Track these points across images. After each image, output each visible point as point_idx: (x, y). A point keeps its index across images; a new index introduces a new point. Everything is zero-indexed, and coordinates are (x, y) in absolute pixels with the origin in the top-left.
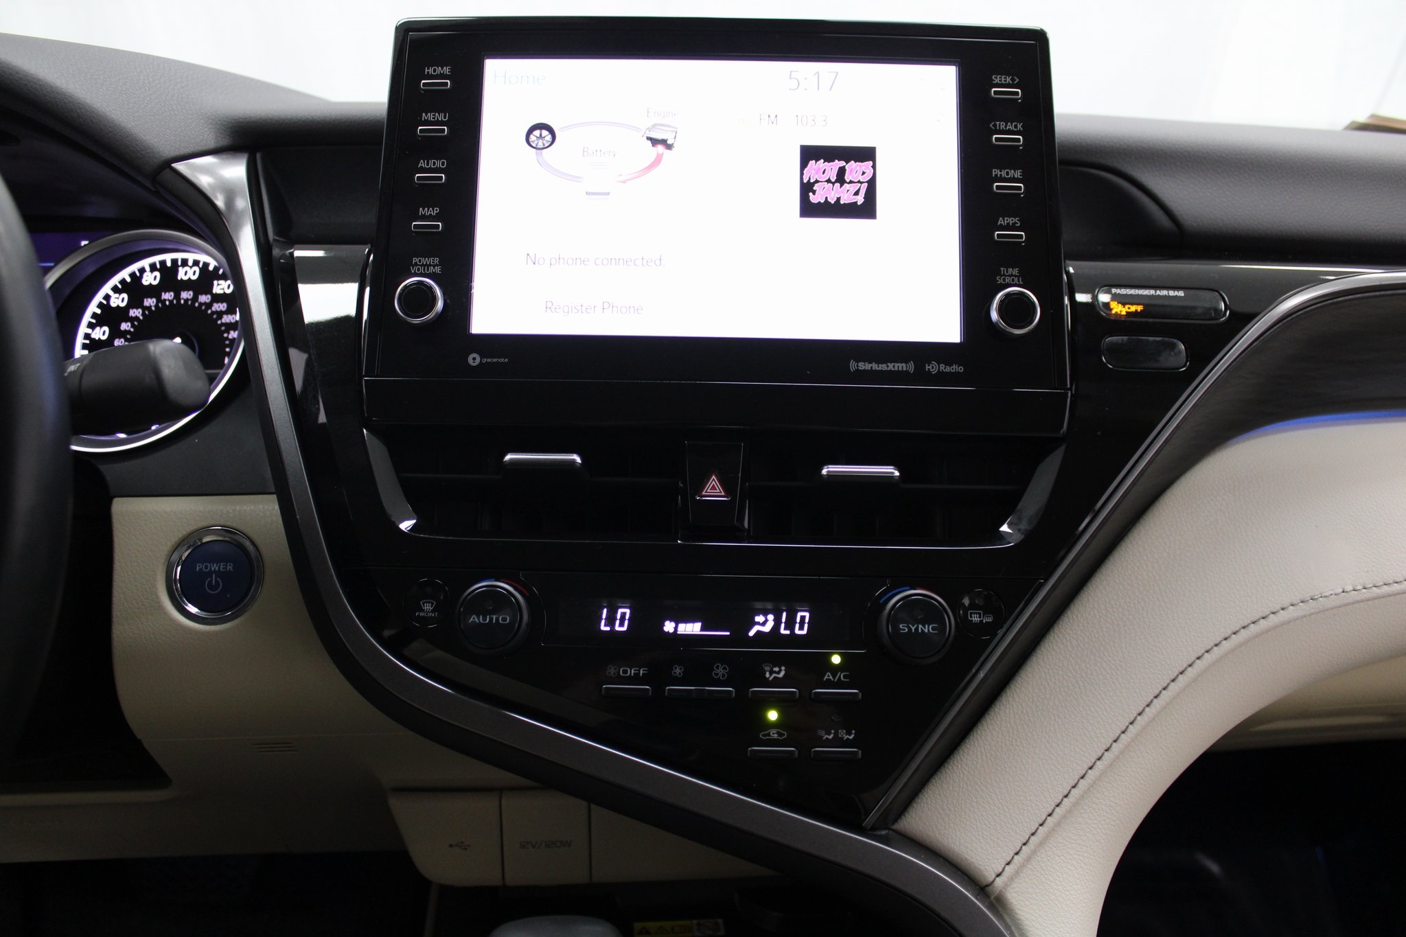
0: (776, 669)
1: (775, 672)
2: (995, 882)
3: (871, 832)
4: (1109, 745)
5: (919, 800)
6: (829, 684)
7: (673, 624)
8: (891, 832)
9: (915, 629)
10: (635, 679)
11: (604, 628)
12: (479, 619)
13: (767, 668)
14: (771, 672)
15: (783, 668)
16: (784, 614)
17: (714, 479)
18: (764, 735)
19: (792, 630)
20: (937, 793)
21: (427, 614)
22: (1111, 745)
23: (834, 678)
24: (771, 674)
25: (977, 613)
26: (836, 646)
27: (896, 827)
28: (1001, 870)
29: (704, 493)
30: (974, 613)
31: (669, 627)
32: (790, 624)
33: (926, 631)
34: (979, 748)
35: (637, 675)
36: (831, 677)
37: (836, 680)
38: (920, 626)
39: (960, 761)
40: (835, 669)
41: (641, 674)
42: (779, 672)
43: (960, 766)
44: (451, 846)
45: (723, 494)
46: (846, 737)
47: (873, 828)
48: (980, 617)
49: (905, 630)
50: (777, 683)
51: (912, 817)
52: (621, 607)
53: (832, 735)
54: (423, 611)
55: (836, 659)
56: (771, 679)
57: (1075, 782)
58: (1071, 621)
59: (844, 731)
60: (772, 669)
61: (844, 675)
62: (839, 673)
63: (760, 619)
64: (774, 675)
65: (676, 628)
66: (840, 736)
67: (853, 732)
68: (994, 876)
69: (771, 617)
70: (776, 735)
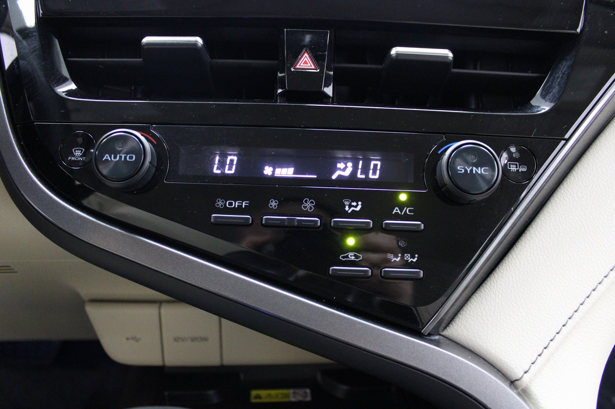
0: (354, 204)
1: (353, 206)
2: (524, 377)
3: (427, 337)
4: (607, 273)
5: (464, 313)
6: (397, 217)
7: (271, 169)
8: (442, 337)
9: (470, 171)
10: (239, 210)
11: (216, 171)
12: (111, 158)
13: (347, 203)
14: (350, 206)
15: (360, 203)
16: (361, 162)
17: (306, 57)
18: (343, 257)
19: (367, 174)
20: (478, 307)
21: (77, 159)
22: (609, 273)
23: (401, 212)
24: (350, 208)
25: (514, 164)
26: (403, 186)
27: (445, 333)
28: (527, 369)
29: (298, 67)
30: (512, 164)
31: (268, 171)
32: (365, 170)
33: (479, 172)
34: (510, 273)
35: (240, 207)
36: (399, 211)
37: (402, 214)
38: (474, 168)
39: (495, 283)
40: (401, 206)
41: (243, 207)
42: (356, 207)
43: (496, 287)
44: (128, 339)
45: (313, 67)
46: (410, 260)
47: (430, 335)
48: (517, 167)
49: (462, 171)
50: (354, 214)
51: (458, 325)
52: (230, 155)
53: (399, 258)
54: (74, 156)
55: (403, 197)
56: (349, 212)
57: (583, 300)
58: (577, 179)
59: (409, 255)
60: (351, 203)
61: (409, 210)
62: (406, 208)
63: (341, 165)
64: (352, 208)
65: (274, 172)
66: (405, 259)
67: (416, 256)
68: (523, 373)
69: (350, 164)
70: (353, 257)
